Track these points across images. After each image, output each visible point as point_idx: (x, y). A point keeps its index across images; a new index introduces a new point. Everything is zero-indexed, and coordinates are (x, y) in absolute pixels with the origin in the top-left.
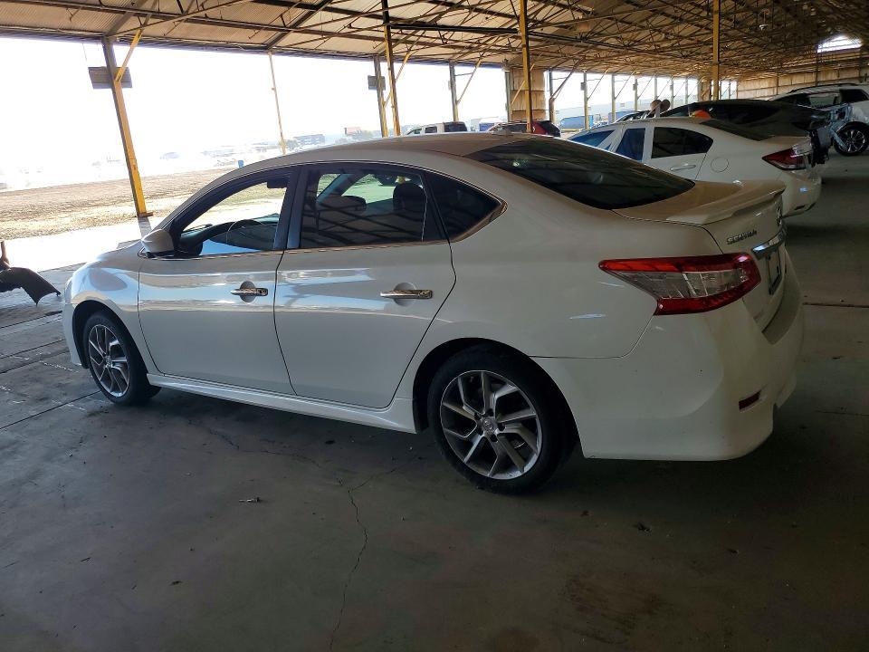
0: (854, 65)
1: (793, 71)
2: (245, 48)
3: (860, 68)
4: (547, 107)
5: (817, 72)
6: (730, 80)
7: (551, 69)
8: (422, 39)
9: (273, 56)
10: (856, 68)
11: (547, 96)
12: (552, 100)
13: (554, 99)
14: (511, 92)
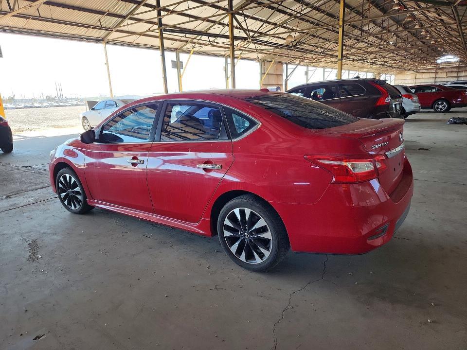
0: (455, 70)
1: (424, 71)
2: (87, 39)
3: (458, 72)
4: (284, 83)
5: (436, 73)
6: (391, 75)
7: (287, 64)
8: (200, 41)
9: (107, 45)
10: (456, 72)
11: (284, 77)
12: (286, 81)
13: (288, 80)
14: (262, 74)
